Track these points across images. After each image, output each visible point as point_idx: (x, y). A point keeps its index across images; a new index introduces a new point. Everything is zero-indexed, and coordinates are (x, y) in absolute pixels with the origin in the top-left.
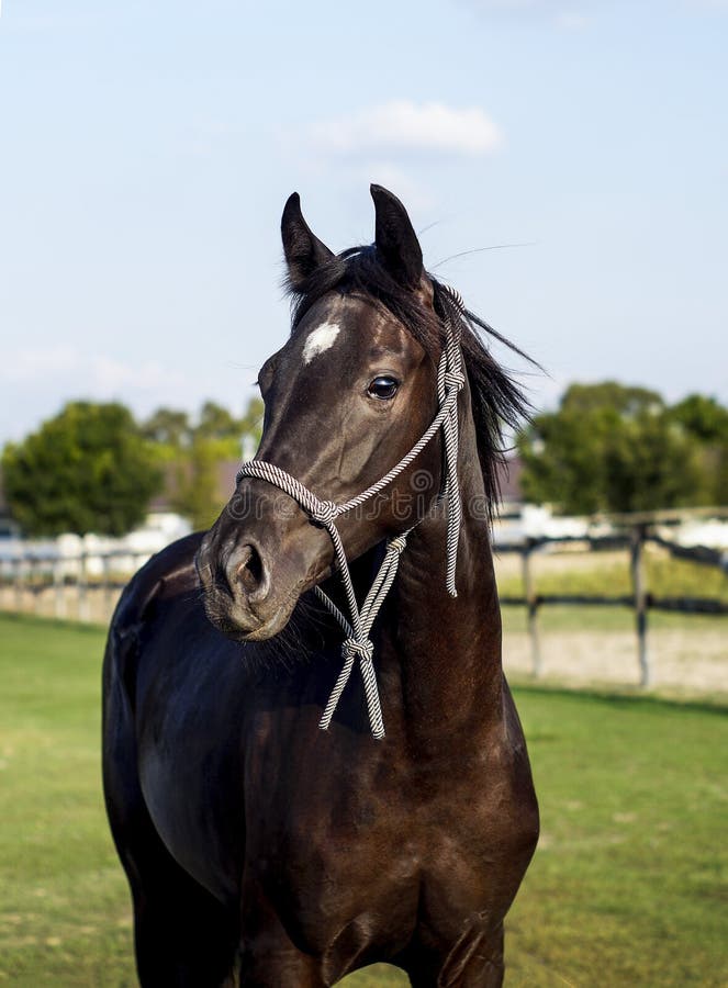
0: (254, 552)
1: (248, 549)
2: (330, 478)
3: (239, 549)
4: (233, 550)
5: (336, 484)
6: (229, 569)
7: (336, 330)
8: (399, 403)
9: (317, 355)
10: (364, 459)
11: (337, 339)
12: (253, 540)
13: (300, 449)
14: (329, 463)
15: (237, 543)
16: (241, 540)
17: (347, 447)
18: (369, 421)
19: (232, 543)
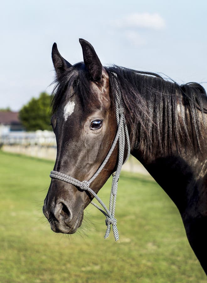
0: (63, 204)
1: (60, 204)
2: (85, 165)
3: (57, 205)
4: (55, 207)
5: (88, 166)
6: (55, 214)
7: (73, 104)
8: (104, 127)
9: (69, 116)
10: (96, 154)
11: (75, 108)
12: (62, 200)
13: (70, 157)
14: (83, 159)
15: (56, 203)
16: (57, 201)
17: (88, 151)
18: (94, 138)
19: (54, 203)
